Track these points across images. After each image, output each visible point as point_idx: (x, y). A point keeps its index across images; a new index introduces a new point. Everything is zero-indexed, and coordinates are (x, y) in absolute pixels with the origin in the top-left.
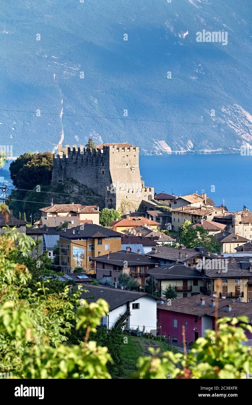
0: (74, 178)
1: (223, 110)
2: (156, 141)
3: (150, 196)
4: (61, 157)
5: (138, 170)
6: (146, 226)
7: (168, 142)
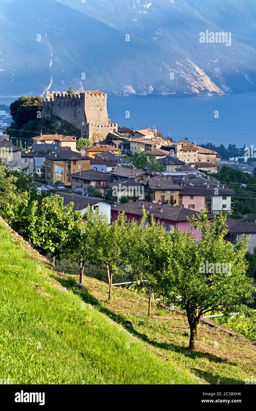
0: (58, 116)
1: (177, 63)
2: (125, 86)
3: (114, 130)
4: (49, 100)
5: (106, 110)
6: (110, 151)
7: (134, 86)
